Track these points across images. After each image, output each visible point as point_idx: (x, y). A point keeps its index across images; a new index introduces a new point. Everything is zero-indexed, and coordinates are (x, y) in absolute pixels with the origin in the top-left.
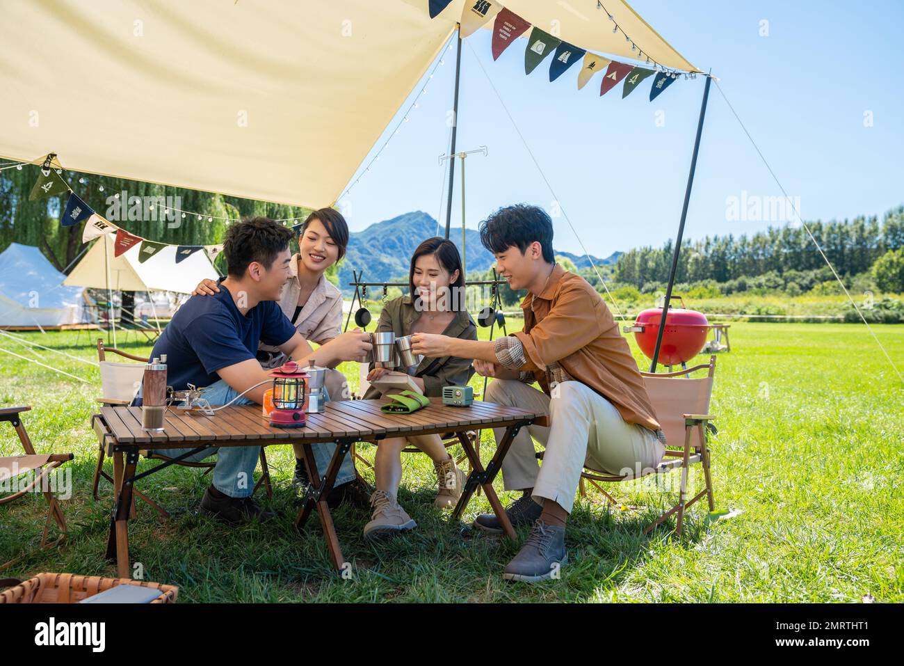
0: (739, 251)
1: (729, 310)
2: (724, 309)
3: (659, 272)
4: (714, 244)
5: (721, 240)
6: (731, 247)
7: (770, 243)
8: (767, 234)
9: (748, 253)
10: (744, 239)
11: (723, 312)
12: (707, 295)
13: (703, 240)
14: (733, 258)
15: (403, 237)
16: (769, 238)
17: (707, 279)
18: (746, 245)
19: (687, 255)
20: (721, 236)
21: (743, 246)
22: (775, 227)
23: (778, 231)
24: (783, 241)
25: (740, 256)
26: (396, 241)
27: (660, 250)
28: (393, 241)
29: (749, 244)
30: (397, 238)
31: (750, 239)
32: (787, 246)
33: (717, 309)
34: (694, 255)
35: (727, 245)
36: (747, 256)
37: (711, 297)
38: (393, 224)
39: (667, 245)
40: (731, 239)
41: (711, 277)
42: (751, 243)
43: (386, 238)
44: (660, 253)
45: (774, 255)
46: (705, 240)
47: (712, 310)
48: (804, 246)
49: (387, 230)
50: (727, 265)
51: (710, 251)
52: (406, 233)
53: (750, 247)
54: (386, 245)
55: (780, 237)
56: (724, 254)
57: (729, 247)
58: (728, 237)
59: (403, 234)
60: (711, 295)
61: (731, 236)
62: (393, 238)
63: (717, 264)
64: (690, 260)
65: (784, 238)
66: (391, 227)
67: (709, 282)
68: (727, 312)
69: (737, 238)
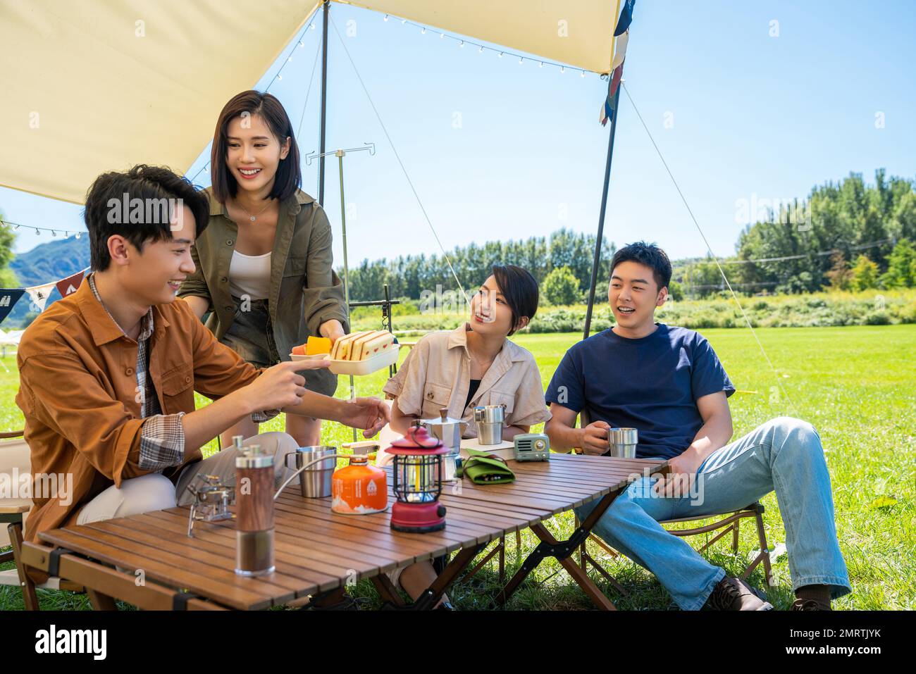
0: (430, 269)
1: (429, 325)
2: (424, 325)
3: (356, 291)
4: (408, 263)
5: (414, 260)
6: (423, 266)
7: (457, 261)
8: (454, 253)
9: (438, 271)
10: (434, 257)
11: (424, 328)
12: (405, 312)
13: (397, 259)
14: (425, 276)
15: (79, 258)
16: (456, 258)
17: (401, 296)
18: (436, 265)
19: (383, 275)
20: (413, 255)
21: (433, 265)
22: (461, 247)
23: (464, 251)
24: (468, 260)
25: (431, 274)
26: (70, 263)
27: (357, 270)
28: (67, 264)
29: (439, 263)
30: (71, 259)
31: (439, 258)
32: (472, 265)
33: (418, 325)
34: (388, 274)
35: (419, 264)
36: (437, 274)
37: (408, 314)
38: (67, 244)
39: (364, 264)
40: (423, 258)
41: (406, 294)
42: (441, 261)
43: (57, 259)
44: (357, 273)
45: (461, 272)
46: (399, 259)
47: (413, 326)
48: (486, 265)
49: (58, 251)
50: (419, 283)
51: (404, 270)
52: (82, 254)
53: (440, 266)
54: (58, 268)
55: (466, 257)
56: (417, 272)
57: (421, 266)
58: (420, 257)
59: (79, 255)
60: (408, 312)
61: (422, 256)
62: (66, 260)
63: (410, 282)
64: (386, 279)
65: (470, 257)
66: (64, 247)
67: (404, 300)
68: (428, 328)
69: (428, 258)
